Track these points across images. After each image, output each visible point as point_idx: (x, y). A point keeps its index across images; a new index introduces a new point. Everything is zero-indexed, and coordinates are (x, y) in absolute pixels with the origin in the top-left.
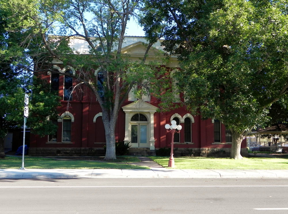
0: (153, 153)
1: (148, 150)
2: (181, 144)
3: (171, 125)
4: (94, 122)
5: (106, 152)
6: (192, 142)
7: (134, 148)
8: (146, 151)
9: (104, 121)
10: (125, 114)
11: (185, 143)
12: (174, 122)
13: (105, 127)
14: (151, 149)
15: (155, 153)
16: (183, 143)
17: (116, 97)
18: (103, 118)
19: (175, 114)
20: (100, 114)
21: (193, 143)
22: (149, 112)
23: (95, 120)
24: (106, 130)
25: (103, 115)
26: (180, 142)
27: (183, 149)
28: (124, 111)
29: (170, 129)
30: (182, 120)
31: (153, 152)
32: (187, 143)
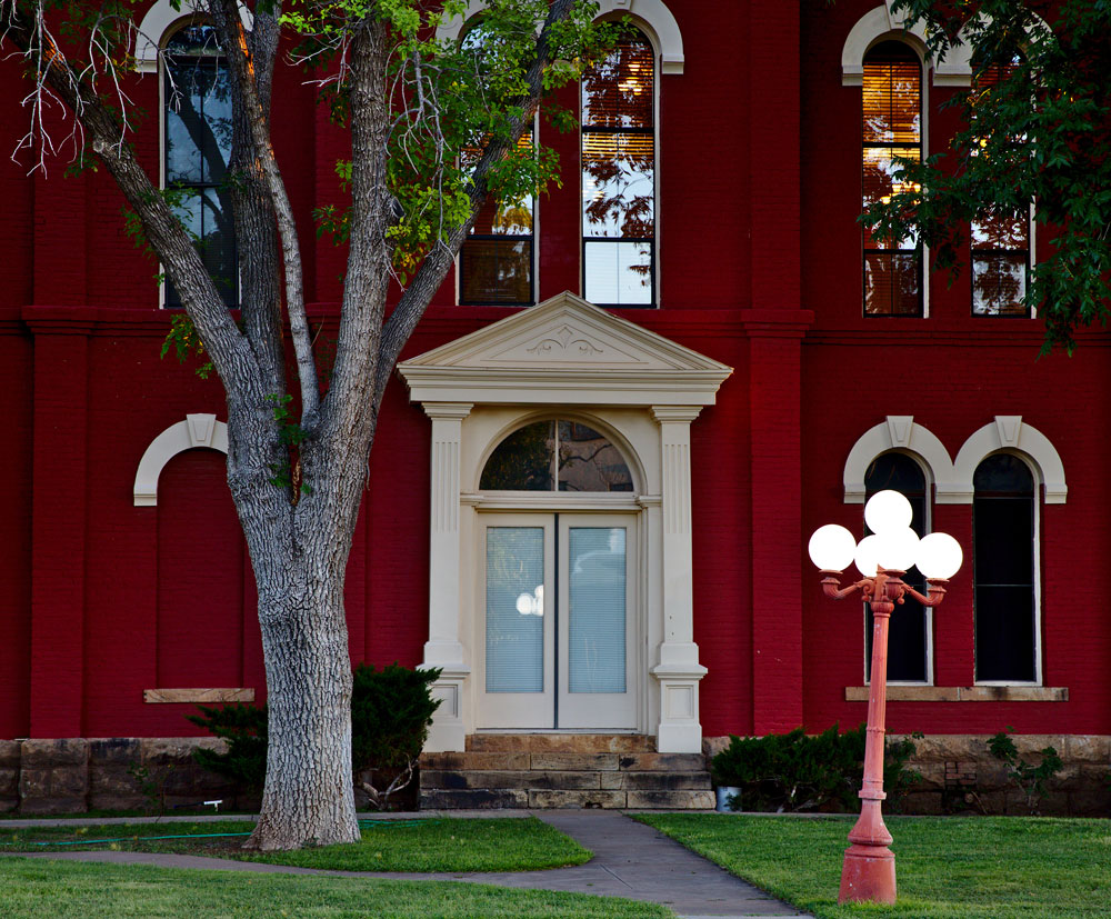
0: (682, 779)
1: (639, 755)
2: (945, 703)
3: (861, 531)
4: (137, 503)
5: (270, 780)
6: (1046, 684)
7: (516, 740)
8: (627, 763)
9: (247, 498)
10: (427, 423)
11: (982, 690)
12: (889, 509)
13: (253, 553)
14: (665, 746)
15: (699, 779)
16: (958, 694)
17: (353, 272)
18: (232, 470)
19: (883, 420)
20: (199, 430)
21: (1052, 694)
22: (645, 410)
23: (146, 487)
24: (263, 582)
25: (234, 442)
26: (936, 683)
27: (958, 743)
28: (415, 396)
29: (852, 573)
30: (955, 480)
31: (685, 768)
32: (998, 691)
